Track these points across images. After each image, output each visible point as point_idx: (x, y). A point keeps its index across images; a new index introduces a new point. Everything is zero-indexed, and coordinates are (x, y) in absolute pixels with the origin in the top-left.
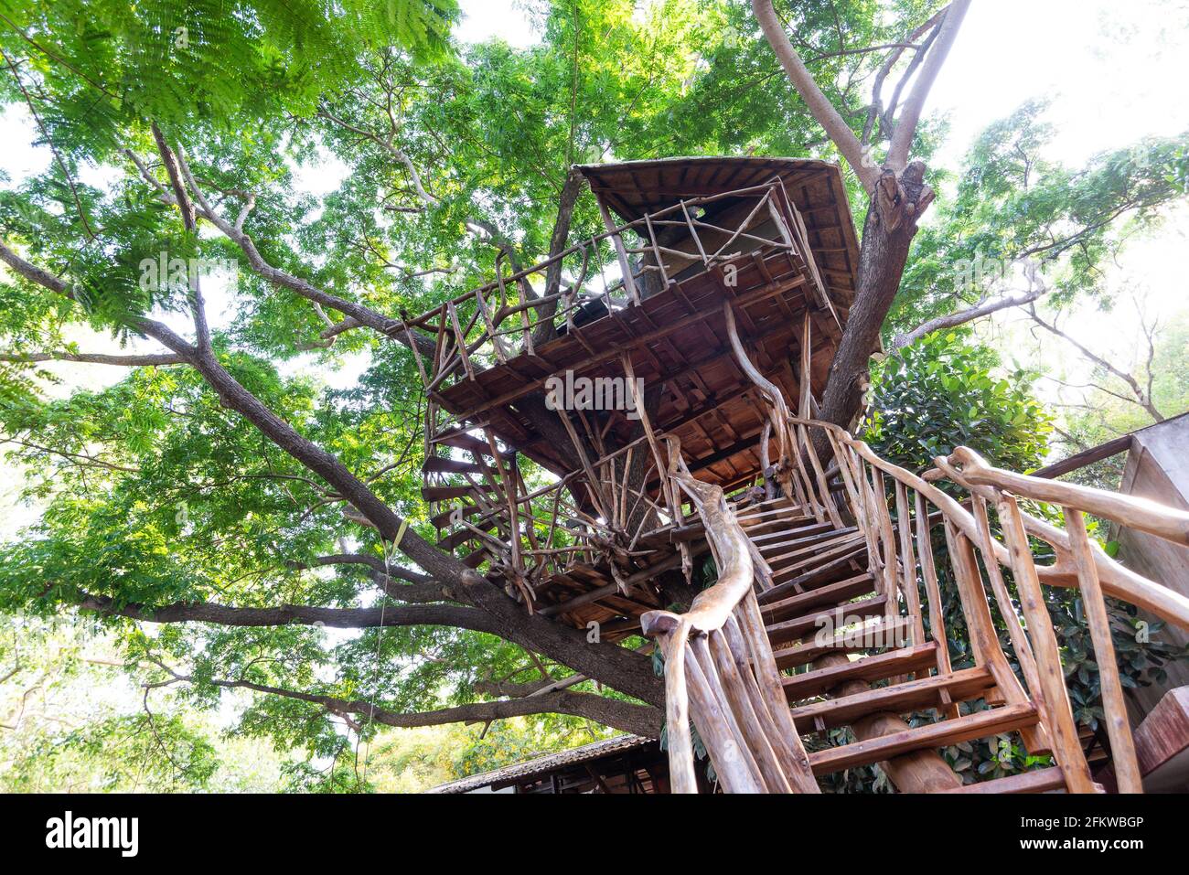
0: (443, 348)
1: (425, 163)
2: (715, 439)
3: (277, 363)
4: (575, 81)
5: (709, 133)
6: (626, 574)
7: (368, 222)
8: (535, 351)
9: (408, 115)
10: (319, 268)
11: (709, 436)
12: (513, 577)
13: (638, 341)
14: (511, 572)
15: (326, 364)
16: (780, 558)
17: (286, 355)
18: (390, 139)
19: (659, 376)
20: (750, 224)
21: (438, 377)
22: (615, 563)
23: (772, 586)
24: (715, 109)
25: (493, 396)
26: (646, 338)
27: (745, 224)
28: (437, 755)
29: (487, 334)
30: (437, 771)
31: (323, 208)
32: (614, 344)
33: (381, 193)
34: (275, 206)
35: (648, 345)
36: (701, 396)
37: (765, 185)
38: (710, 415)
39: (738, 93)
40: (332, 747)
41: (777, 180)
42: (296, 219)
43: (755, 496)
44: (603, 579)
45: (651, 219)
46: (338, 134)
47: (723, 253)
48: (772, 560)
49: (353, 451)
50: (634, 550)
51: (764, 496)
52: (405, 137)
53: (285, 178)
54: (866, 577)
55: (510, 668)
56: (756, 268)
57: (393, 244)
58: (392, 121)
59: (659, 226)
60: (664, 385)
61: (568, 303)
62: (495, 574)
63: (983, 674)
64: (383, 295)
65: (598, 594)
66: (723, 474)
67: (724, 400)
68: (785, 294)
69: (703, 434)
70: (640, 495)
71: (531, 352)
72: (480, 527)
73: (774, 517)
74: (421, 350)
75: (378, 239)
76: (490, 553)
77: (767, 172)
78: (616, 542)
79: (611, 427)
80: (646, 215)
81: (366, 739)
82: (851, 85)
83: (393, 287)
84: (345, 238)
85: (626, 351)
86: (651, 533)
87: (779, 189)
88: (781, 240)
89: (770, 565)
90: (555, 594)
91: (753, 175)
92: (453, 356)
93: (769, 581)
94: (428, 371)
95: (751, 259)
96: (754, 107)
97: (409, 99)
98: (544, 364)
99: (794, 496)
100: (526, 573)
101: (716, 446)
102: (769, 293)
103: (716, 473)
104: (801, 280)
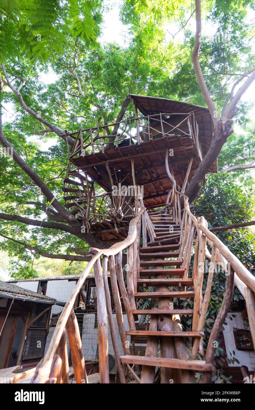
0: (77, 145)
1: (85, 80)
2: (158, 190)
3: (26, 136)
4: (136, 64)
5: (176, 92)
6: (119, 226)
7: (62, 96)
8: (105, 152)
9: (81, 62)
10: (44, 108)
11: (156, 189)
12: (85, 220)
13: (137, 155)
14: (84, 219)
15: (42, 140)
16: (159, 233)
17: (29, 135)
18: (74, 69)
19: (142, 167)
20: (180, 125)
21: (73, 154)
22: (116, 222)
23: (154, 241)
24: (179, 84)
25: (89, 163)
26: (140, 155)
27: (178, 125)
28: (59, 267)
29: (91, 143)
30: (58, 271)
31: (48, 88)
32: (130, 155)
33: (69, 87)
34: (32, 85)
35: (141, 157)
36: (155, 176)
37: (188, 113)
38: (157, 183)
39: (188, 80)
40: (26, 258)
41: (192, 113)
42: (38, 91)
43: (161, 212)
44: (112, 227)
45: (150, 117)
46: (57, 64)
47: (169, 133)
48: (157, 233)
49: (44, 170)
50: (122, 220)
51: (164, 212)
52: (79, 69)
53: (37, 76)
54: (178, 245)
55: (84, 246)
56: (178, 140)
57: (70, 105)
58: (75, 64)
59: (152, 120)
60: (144, 171)
61: (118, 139)
62: (79, 218)
63: (191, 281)
64: (64, 121)
65: (110, 231)
66: (158, 201)
67: (162, 179)
68: (186, 150)
69: (154, 188)
70: (127, 204)
71: (103, 152)
72: (78, 203)
73: (164, 220)
74: (70, 143)
75: (65, 102)
76: (80, 212)
77: (191, 109)
78: (117, 216)
79: (125, 180)
80: (148, 115)
81: (37, 258)
82: (225, 85)
83: (68, 119)
84: (53, 100)
85: (133, 158)
86: (128, 216)
87: (192, 116)
88: (188, 132)
89: (156, 234)
90: (97, 228)
91: (186, 109)
92: (79, 148)
93: (153, 239)
94: (71, 151)
95: (177, 137)
96: (192, 86)
97: (82, 57)
98: (107, 156)
99: (172, 214)
100: (89, 220)
101: (157, 192)
102: (181, 149)
103: (156, 200)
104: (192, 147)
